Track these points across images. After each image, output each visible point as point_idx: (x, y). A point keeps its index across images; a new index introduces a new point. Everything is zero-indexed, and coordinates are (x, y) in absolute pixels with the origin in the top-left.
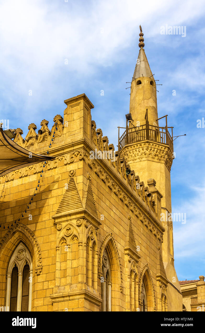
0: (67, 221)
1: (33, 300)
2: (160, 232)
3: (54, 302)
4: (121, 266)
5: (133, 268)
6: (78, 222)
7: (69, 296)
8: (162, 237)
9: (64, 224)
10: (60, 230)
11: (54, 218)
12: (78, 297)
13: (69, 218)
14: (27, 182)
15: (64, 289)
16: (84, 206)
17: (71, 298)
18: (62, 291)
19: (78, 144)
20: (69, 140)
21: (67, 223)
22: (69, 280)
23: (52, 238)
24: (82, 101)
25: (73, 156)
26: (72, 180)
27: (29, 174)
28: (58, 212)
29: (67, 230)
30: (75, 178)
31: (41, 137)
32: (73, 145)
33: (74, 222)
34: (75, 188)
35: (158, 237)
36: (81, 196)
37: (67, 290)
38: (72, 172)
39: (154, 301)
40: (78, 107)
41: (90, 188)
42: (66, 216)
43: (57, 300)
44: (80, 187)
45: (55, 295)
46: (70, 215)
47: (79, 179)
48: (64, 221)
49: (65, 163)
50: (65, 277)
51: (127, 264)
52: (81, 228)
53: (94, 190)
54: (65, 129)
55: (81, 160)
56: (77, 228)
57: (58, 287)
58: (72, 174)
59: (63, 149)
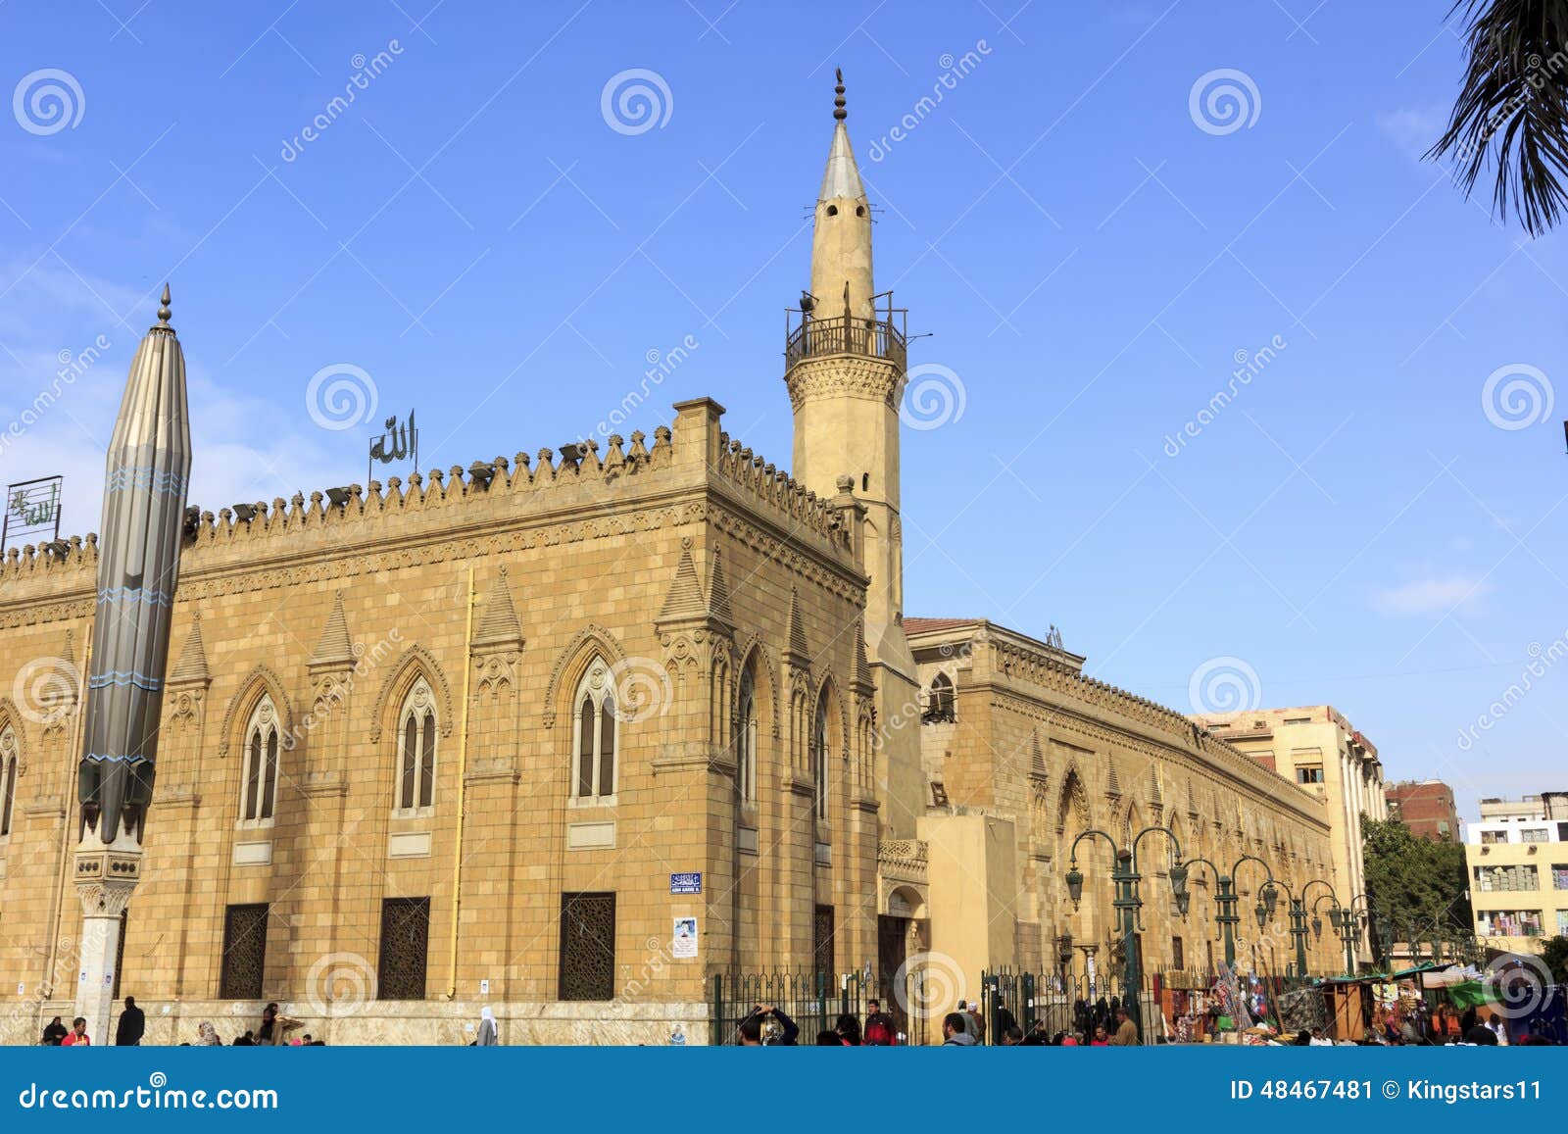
0: (679, 630)
1: (621, 764)
2: (860, 588)
3: (659, 772)
4: (776, 688)
5: (797, 685)
6: (698, 635)
7: (683, 764)
8: (863, 597)
9: (674, 636)
10: (666, 646)
11: (658, 624)
12: (697, 766)
13: (681, 626)
14: (607, 547)
15: (674, 751)
16: (708, 607)
17: (685, 767)
18: (672, 755)
19: (698, 491)
20: (680, 483)
21: (681, 634)
22: (681, 736)
23: (654, 656)
24: (704, 409)
25: (689, 511)
26: (687, 557)
27: (611, 533)
28: (664, 613)
29: (679, 647)
30: (692, 553)
31: (630, 466)
32: (688, 493)
33: (691, 634)
34: (693, 573)
35: (856, 599)
36: (702, 587)
37: (678, 754)
38: (686, 541)
40: (697, 419)
41: (718, 568)
42: (676, 622)
43: (663, 768)
44: (700, 569)
45: (658, 761)
46: (683, 621)
47: (700, 555)
48: (674, 631)
49: (676, 522)
50: (675, 729)
51: (786, 681)
52: (702, 645)
53: (726, 565)
54: (674, 456)
55: (702, 520)
56: (695, 645)
57: (665, 746)
58: (688, 545)
59: (672, 496)
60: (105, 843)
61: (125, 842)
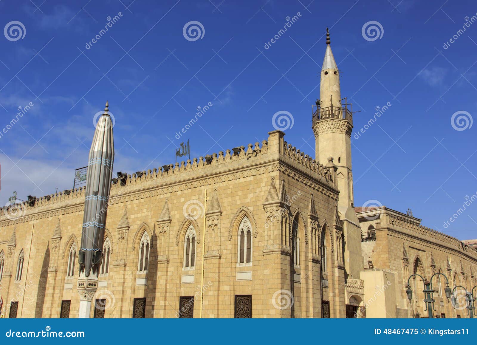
0: (271, 207)
1: (253, 252)
2: (336, 194)
4: (306, 227)
5: (313, 226)
6: (277, 208)
7: (272, 252)
8: (337, 197)
9: (269, 209)
10: (267, 212)
11: (264, 205)
12: (277, 252)
13: (271, 205)
14: (248, 180)
15: (270, 247)
16: (280, 198)
17: (273, 253)
18: (269, 248)
19: (276, 161)
20: (271, 158)
21: (271, 208)
22: (272, 242)
23: (263, 216)
24: (278, 134)
25: (273, 167)
26: (273, 182)
27: (249, 176)
28: (266, 201)
29: (271, 212)
30: (274, 181)
31: (255, 154)
32: (273, 161)
33: (275, 208)
34: (275, 188)
35: (335, 198)
36: (278, 192)
37: (271, 248)
38: (273, 177)
39: (331, 242)
40: (276, 137)
41: (283, 186)
42: (270, 204)
43: (266, 253)
44: (277, 186)
45: (265, 251)
46: (272, 204)
47: (277, 182)
48: (269, 207)
49: (269, 171)
50: (270, 239)
51: (309, 224)
53: (286, 185)
54: (268, 150)
55: (277, 170)
57: (267, 245)
58: (273, 179)
59: (268, 163)
60: (86, 277)
61: (93, 276)
